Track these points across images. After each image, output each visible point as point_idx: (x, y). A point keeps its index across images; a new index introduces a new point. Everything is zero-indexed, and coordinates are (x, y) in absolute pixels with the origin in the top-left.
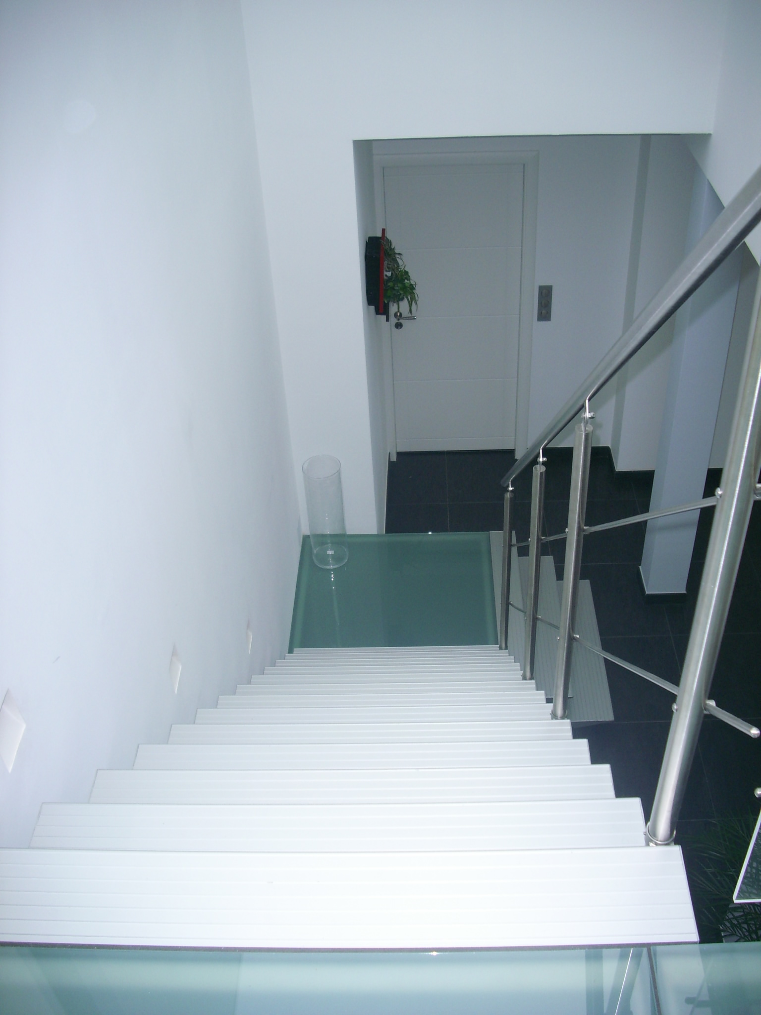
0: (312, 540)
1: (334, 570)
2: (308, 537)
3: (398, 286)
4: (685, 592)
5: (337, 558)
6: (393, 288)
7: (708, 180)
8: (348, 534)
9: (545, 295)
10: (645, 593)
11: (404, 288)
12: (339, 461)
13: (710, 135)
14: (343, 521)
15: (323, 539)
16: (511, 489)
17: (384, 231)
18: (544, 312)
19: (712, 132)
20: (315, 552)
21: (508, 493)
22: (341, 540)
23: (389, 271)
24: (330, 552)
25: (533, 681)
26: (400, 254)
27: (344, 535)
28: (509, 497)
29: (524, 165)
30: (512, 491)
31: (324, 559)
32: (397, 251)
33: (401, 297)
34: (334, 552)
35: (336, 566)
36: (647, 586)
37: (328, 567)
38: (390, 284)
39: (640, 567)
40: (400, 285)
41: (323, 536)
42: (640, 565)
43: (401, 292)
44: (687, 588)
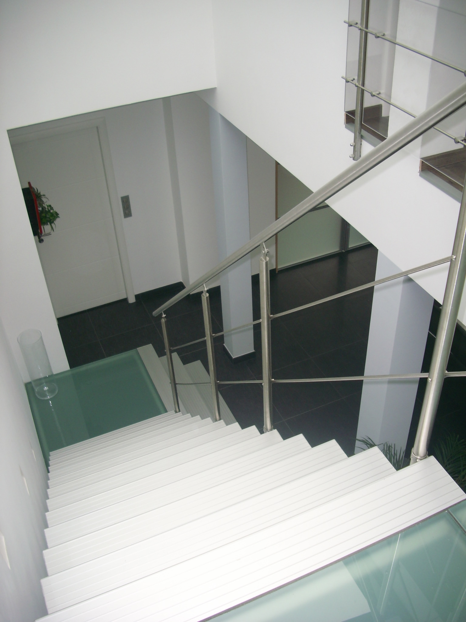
0: (33, 384)
1: (51, 399)
2: (30, 383)
3: (48, 215)
4: (254, 351)
5: (51, 391)
6: (46, 217)
7: (220, 114)
8: (54, 374)
9: (126, 201)
10: (232, 358)
11: (52, 214)
12: (40, 332)
13: (215, 88)
14: (50, 367)
15: (40, 382)
16: (164, 316)
17: (29, 183)
18: (127, 212)
19: (216, 87)
20: (36, 390)
21: (163, 319)
22: (51, 379)
23: (40, 207)
24: (46, 388)
25: (222, 421)
26: (44, 195)
27: (52, 376)
28: (164, 321)
29: (97, 128)
30: (165, 317)
31: (43, 394)
32: (42, 194)
33: (52, 221)
34: (48, 388)
35: (52, 397)
36: (232, 355)
37: (46, 399)
38: (44, 215)
39: (224, 344)
40: (49, 214)
41: (40, 379)
42: (224, 343)
43: (51, 218)
44: (255, 349)
